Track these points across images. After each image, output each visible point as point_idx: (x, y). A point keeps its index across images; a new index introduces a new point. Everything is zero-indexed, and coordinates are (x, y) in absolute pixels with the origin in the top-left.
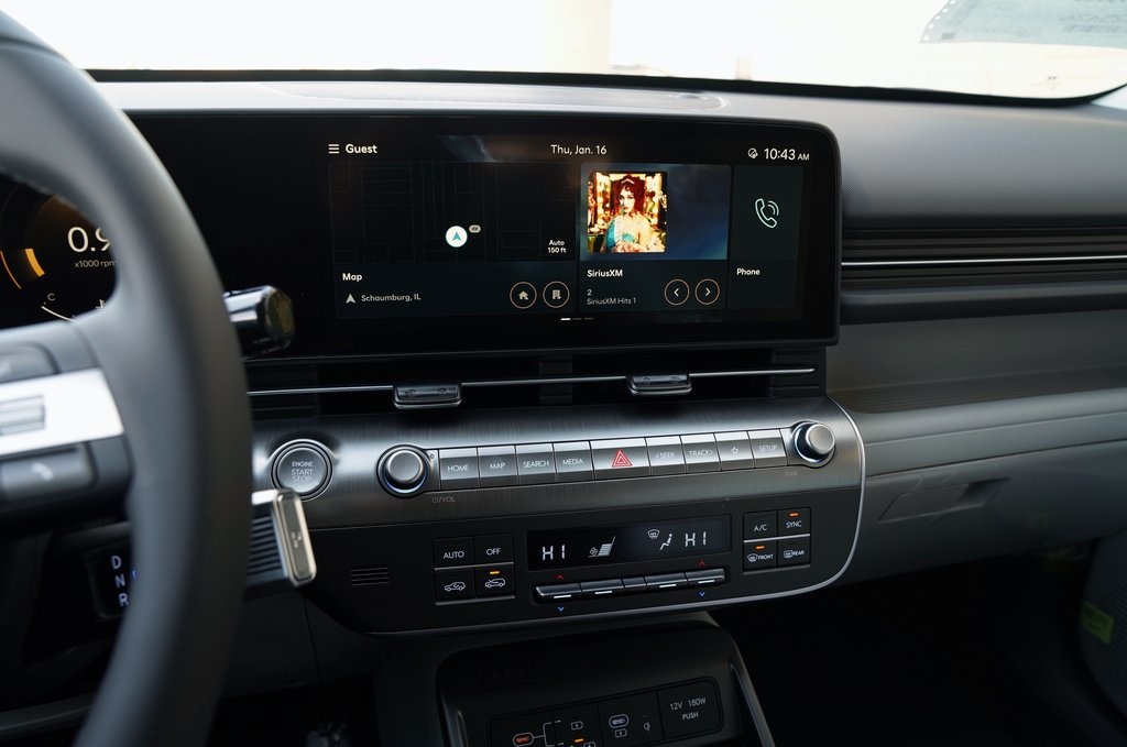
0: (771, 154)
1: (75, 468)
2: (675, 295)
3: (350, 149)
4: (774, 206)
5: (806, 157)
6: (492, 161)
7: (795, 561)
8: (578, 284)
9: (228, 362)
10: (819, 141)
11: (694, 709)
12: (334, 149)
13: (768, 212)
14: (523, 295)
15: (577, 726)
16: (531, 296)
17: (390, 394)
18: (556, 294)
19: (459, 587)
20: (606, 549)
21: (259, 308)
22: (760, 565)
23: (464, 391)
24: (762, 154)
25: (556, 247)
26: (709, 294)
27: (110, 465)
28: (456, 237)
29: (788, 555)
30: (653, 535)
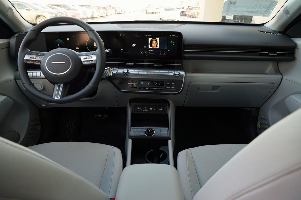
0: (173, 36)
1: (93, 62)
2: (160, 53)
3: (122, 35)
4: (173, 42)
5: (178, 36)
6: (137, 36)
7: (173, 89)
8: (148, 52)
9: (105, 56)
10: (179, 34)
11: (161, 109)
12: (120, 35)
13: (172, 43)
14: (141, 53)
15: (145, 108)
16: (142, 53)
17: (126, 64)
18: (145, 53)
19: (131, 86)
20: (148, 84)
21: (109, 51)
22: (168, 88)
23: (134, 64)
24: (172, 36)
25: (145, 47)
26: (165, 53)
27: (95, 62)
28: (134, 45)
29: (172, 88)
30: (155, 83)
